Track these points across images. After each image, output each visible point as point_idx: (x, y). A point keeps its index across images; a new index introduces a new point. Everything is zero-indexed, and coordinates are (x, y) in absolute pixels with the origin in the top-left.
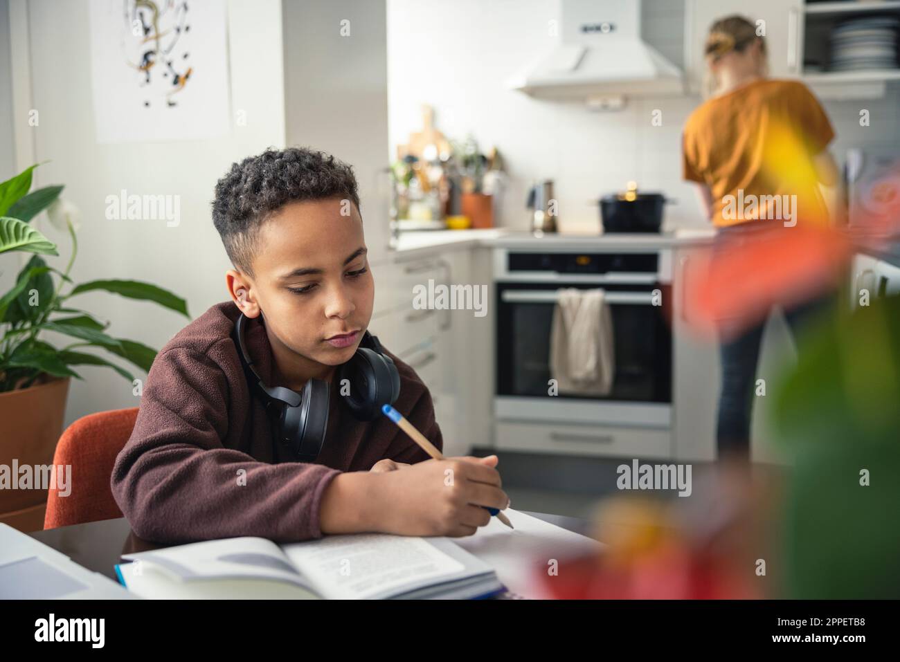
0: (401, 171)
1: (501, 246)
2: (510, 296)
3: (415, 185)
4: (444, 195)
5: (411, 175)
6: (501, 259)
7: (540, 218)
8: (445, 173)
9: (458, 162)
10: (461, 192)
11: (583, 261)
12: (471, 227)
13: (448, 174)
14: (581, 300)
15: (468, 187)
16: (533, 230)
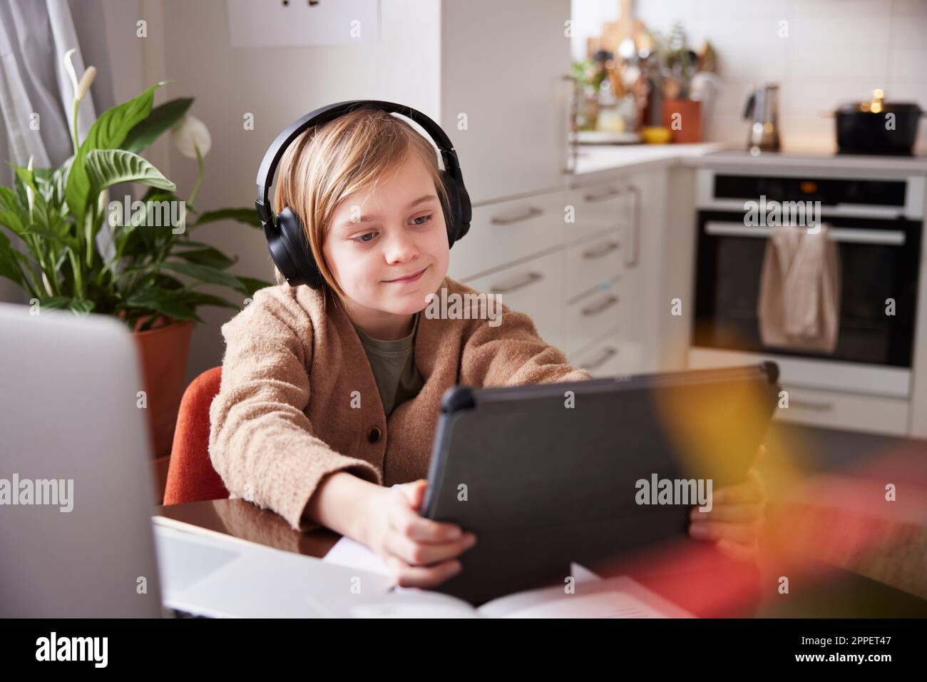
0: (590, 71)
1: (708, 166)
2: (714, 228)
3: (607, 88)
4: (642, 101)
5: (602, 76)
6: (705, 183)
7: (759, 131)
8: (643, 73)
9: (661, 59)
10: (663, 97)
11: (808, 188)
12: (674, 140)
13: (647, 75)
14: (800, 237)
15: (672, 91)
16: (751, 145)
